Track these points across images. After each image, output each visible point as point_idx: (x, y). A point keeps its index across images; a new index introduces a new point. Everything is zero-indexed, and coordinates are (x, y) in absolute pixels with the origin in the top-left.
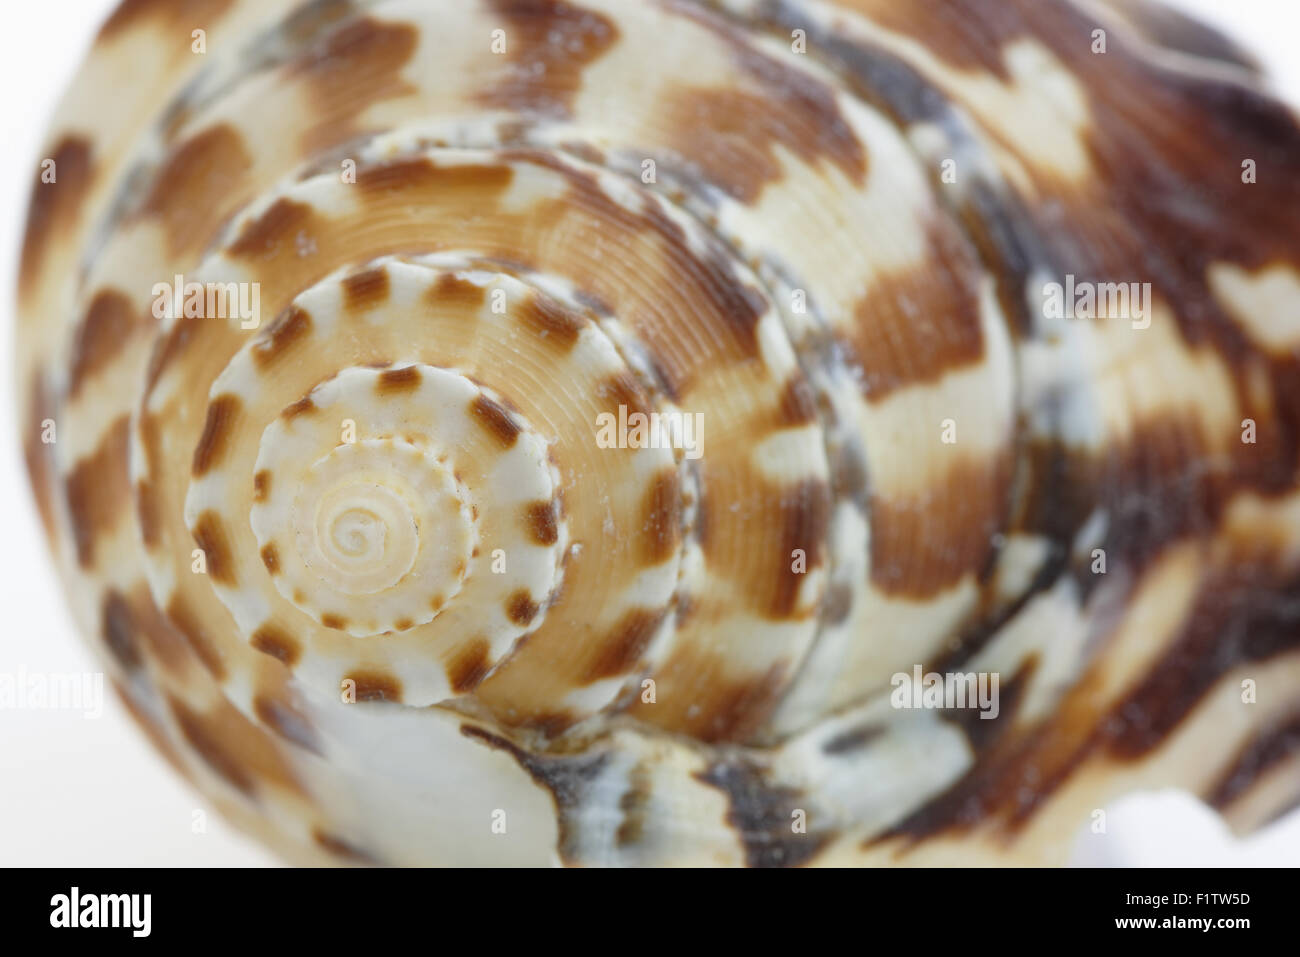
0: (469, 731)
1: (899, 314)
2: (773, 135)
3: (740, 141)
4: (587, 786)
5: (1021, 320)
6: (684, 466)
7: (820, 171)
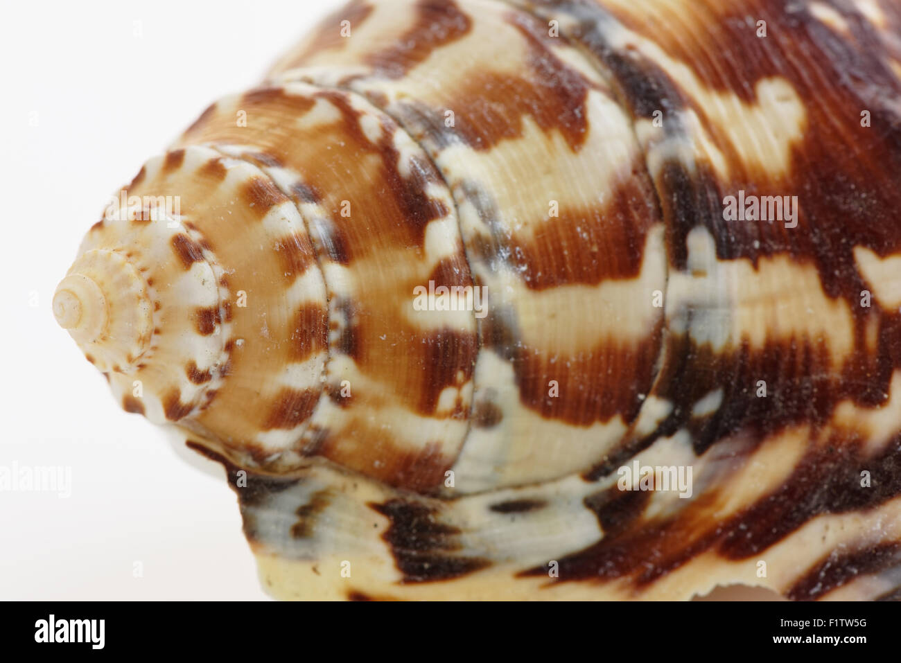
0: (191, 444)
1: (574, 237)
2: (528, 109)
3: (500, 109)
4: (270, 496)
5: (678, 257)
6: (333, 303)
7: (549, 137)
